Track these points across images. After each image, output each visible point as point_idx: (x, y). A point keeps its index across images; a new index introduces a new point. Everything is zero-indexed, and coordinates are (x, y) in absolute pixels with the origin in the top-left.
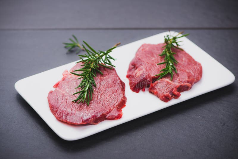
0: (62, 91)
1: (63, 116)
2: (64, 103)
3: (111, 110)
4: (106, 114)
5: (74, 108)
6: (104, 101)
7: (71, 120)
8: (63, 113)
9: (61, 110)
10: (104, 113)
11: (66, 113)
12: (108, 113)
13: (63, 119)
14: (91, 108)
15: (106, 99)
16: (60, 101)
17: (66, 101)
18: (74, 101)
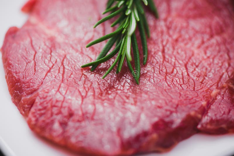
0: (49, 28)
1: (53, 122)
2: (54, 72)
3: (211, 97)
4: (200, 116)
5: (90, 93)
6: (186, 66)
7: (81, 138)
8: (55, 110)
9: (48, 99)
10: (192, 113)
11: (65, 112)
12: (204, 111)
13: (55, 134)
14: (146, 93)
15: (193, 60)
16: (43, 66)
17: (62, 64)
18: (89, 65)
